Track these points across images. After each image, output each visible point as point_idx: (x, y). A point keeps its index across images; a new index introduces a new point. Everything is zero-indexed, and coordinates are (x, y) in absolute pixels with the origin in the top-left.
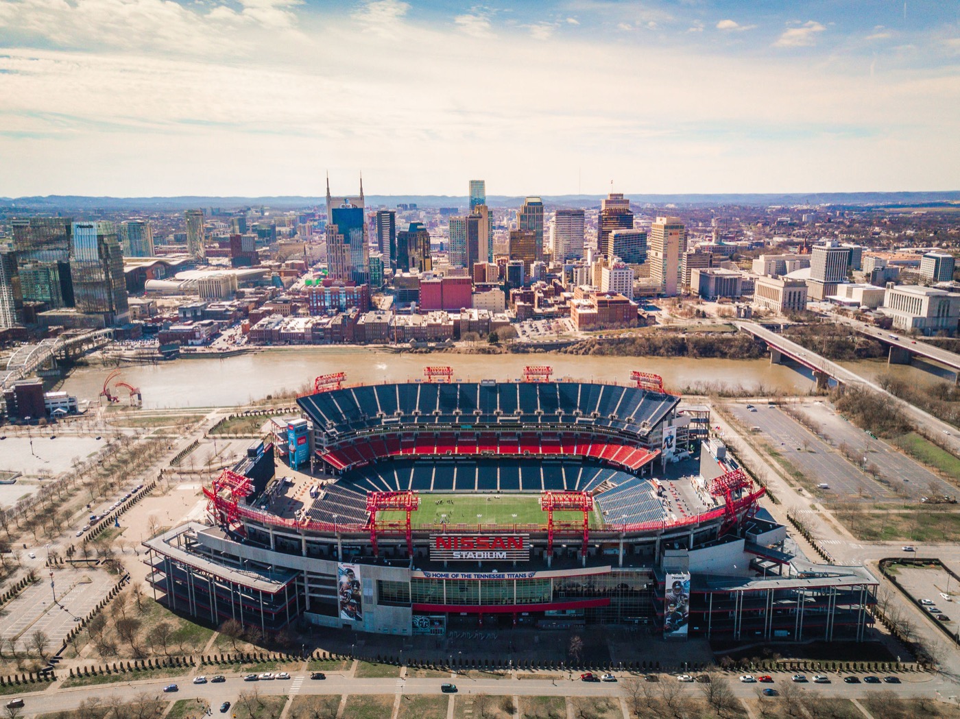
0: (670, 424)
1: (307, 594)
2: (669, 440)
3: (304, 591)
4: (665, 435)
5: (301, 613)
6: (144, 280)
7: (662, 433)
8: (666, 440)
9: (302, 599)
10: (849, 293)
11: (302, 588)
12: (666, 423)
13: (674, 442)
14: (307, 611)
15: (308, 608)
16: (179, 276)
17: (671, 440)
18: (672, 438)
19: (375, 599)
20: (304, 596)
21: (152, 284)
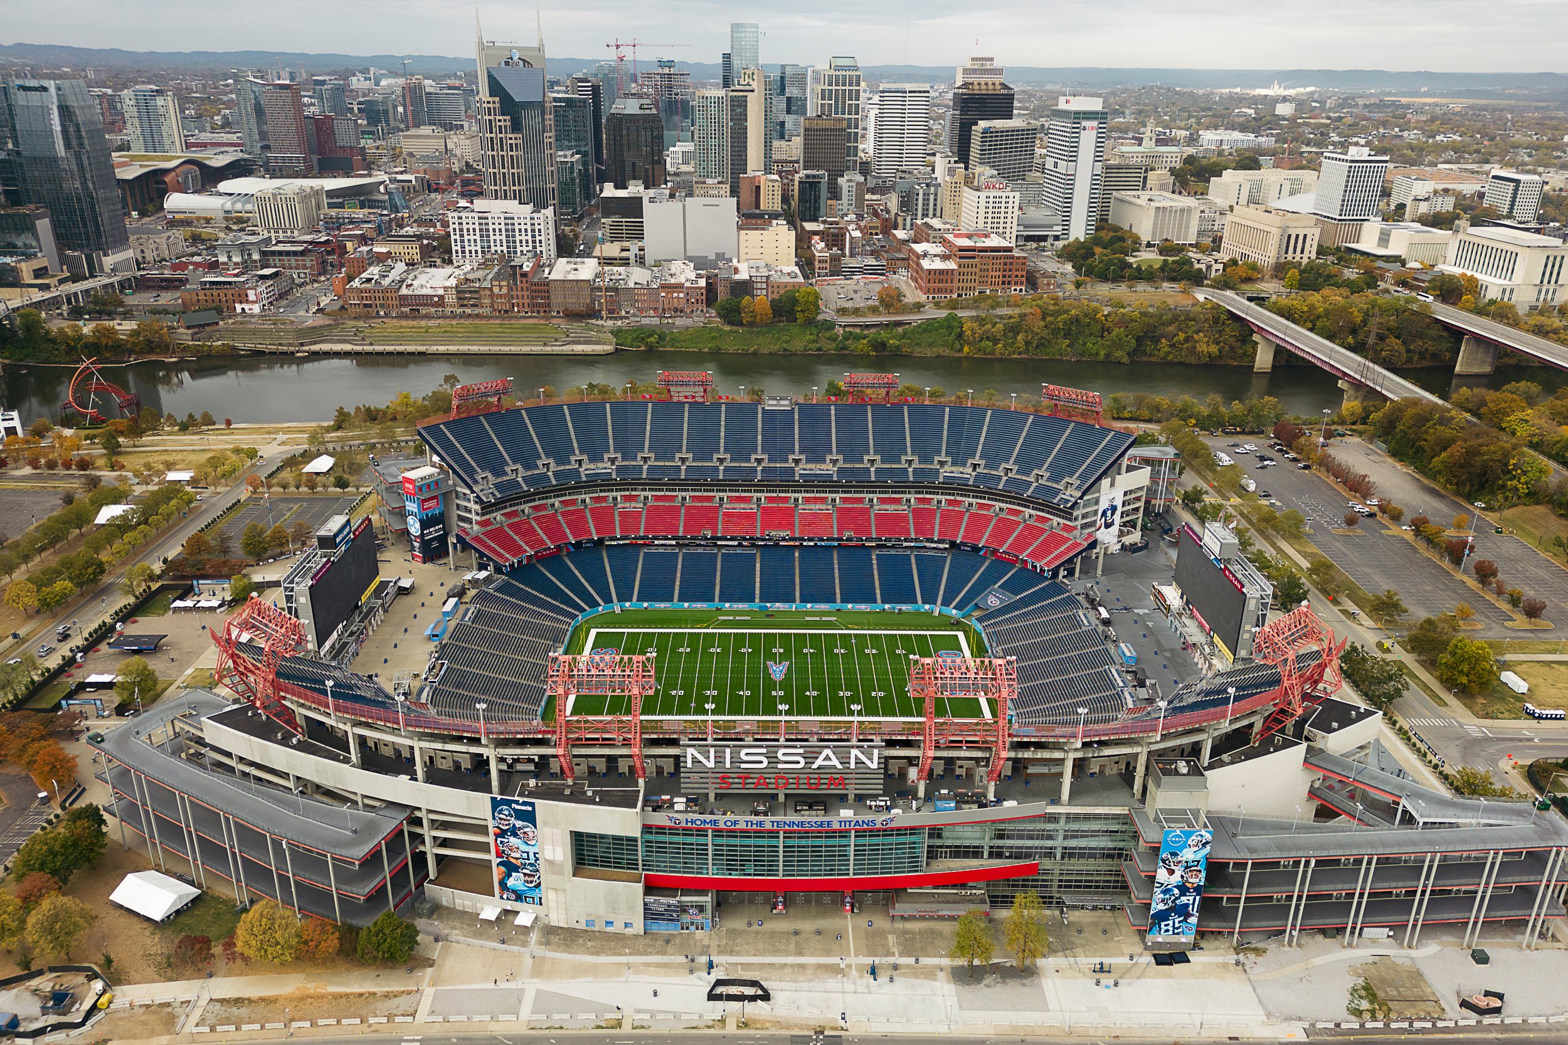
0: (1112, 485)
1: (431, 850)
2: (1109, 513)
3: (423, 843)
5: (419, 885)
6: (162, 193)
9: (420, 859)
10: (1384, 239)
11: (418, 838)
12: (1105, 482)
13: (1117, 518)
14: (431, 882)
15: (432, 876)
16: (225, 186)
17: (1113, 514)
18: (1114, 509)
19: (569, 867)
20: (425, 853)
21: (175, 201)
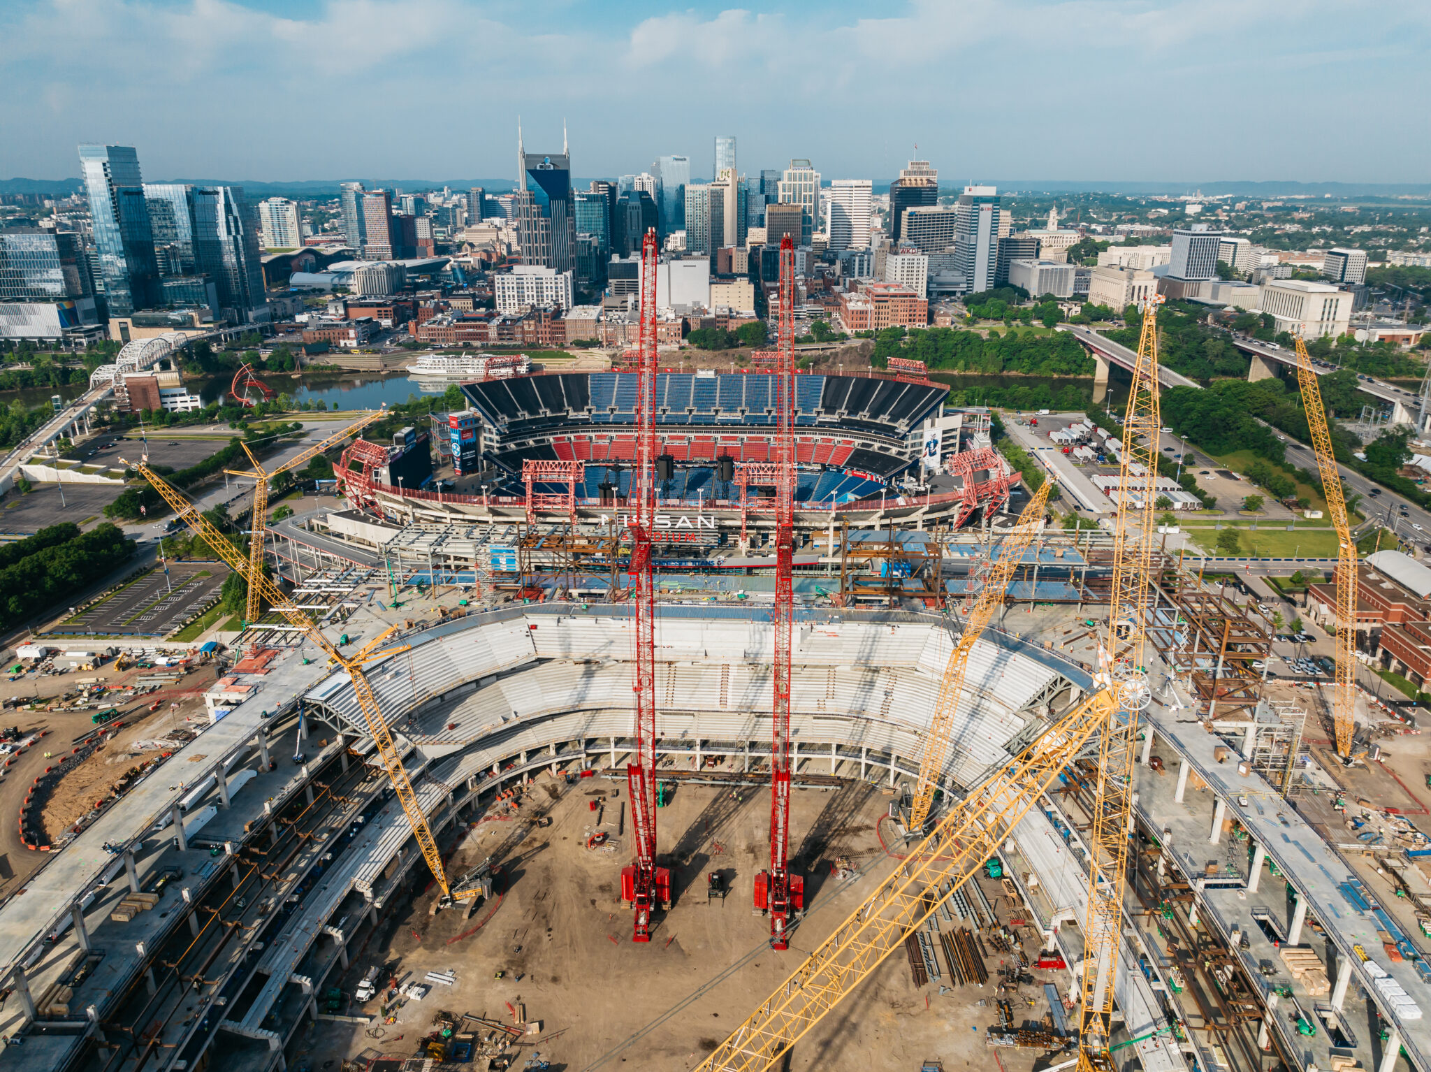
0: (933, 425)
2: (932, 445)
4: (927, 438)
6: (288, 274)
7: (922, 436)
8: (928, 445)
10: (1215, 293)
12: (927, 422)
13: (938, 449)
16: (332, 267)
17: (935, 446)
18: (936, 443)
21: (299, 278)
